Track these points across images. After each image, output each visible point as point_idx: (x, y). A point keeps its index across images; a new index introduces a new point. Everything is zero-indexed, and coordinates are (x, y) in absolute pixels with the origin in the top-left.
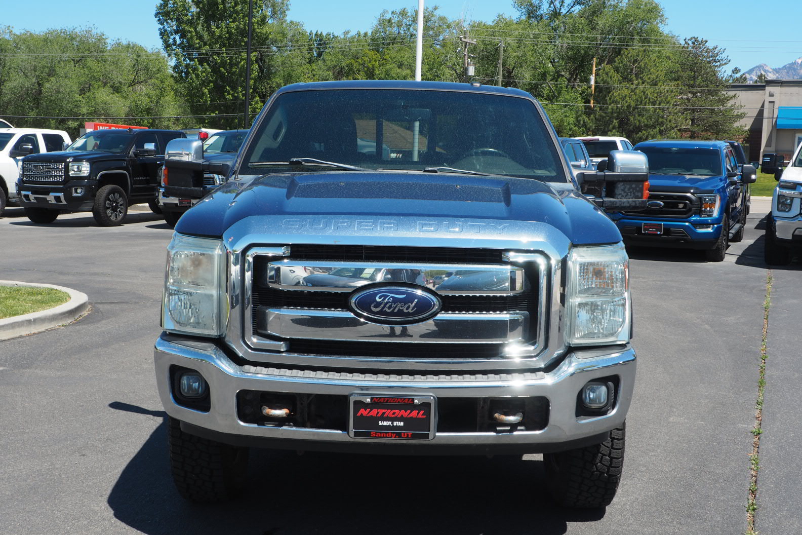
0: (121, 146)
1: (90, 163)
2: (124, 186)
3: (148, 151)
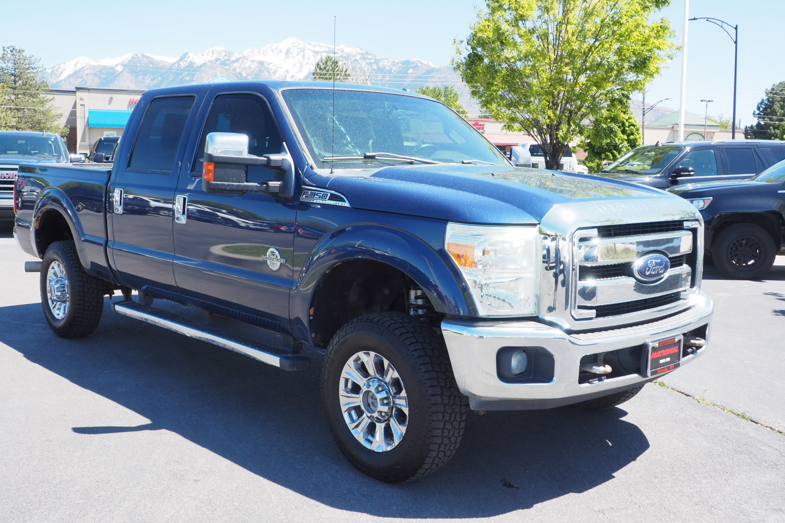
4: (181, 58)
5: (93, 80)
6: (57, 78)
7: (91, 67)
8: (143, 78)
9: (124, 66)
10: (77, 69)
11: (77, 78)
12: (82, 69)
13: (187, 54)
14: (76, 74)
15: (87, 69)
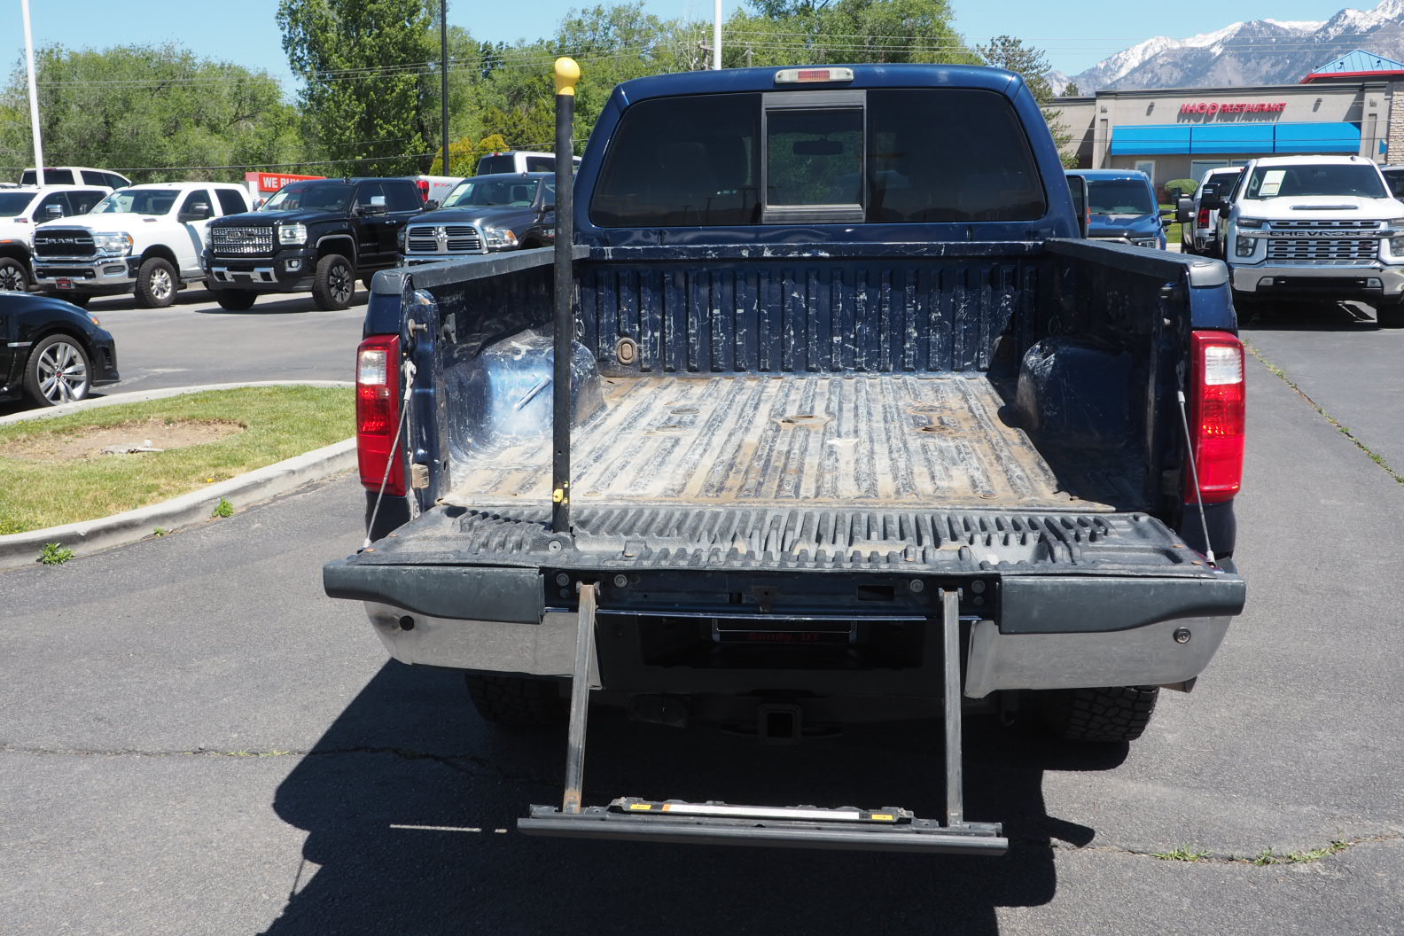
0: (339, 202)
1: (306, 225)
2: (349, 254)
3: (375, 208)
4: (1330, 20)
5: (1172, 74)
6: (1114, 75)
7: (1171, 53)
8: (1258, 63)
9: (1228, 44)
10: (1147, 58)
11: (1144, 73)
12: (1155, 56)
13: (1343, 12)
14: (1143, 66)
15: (1163, 56)
